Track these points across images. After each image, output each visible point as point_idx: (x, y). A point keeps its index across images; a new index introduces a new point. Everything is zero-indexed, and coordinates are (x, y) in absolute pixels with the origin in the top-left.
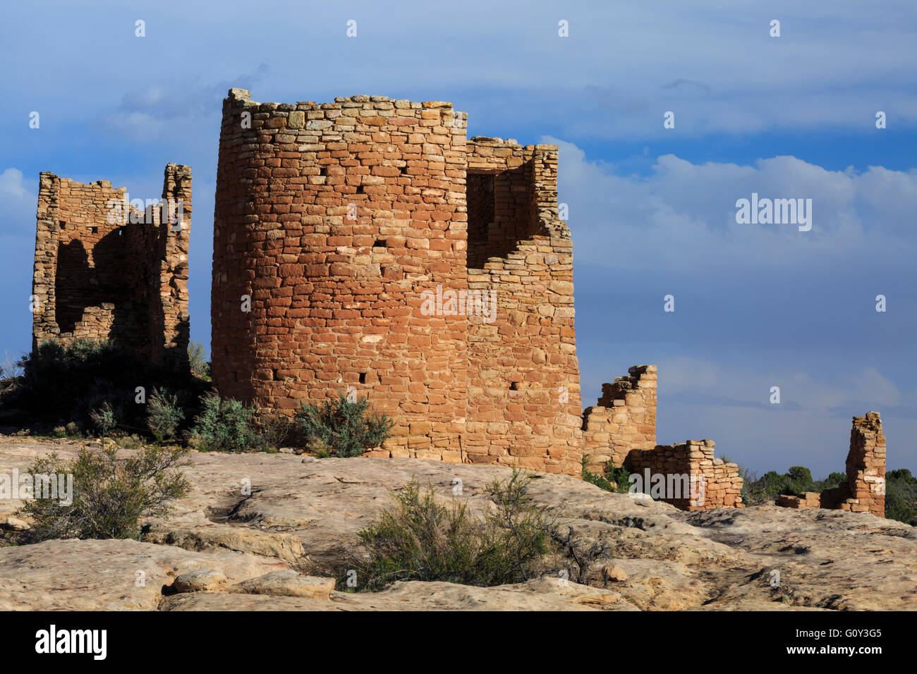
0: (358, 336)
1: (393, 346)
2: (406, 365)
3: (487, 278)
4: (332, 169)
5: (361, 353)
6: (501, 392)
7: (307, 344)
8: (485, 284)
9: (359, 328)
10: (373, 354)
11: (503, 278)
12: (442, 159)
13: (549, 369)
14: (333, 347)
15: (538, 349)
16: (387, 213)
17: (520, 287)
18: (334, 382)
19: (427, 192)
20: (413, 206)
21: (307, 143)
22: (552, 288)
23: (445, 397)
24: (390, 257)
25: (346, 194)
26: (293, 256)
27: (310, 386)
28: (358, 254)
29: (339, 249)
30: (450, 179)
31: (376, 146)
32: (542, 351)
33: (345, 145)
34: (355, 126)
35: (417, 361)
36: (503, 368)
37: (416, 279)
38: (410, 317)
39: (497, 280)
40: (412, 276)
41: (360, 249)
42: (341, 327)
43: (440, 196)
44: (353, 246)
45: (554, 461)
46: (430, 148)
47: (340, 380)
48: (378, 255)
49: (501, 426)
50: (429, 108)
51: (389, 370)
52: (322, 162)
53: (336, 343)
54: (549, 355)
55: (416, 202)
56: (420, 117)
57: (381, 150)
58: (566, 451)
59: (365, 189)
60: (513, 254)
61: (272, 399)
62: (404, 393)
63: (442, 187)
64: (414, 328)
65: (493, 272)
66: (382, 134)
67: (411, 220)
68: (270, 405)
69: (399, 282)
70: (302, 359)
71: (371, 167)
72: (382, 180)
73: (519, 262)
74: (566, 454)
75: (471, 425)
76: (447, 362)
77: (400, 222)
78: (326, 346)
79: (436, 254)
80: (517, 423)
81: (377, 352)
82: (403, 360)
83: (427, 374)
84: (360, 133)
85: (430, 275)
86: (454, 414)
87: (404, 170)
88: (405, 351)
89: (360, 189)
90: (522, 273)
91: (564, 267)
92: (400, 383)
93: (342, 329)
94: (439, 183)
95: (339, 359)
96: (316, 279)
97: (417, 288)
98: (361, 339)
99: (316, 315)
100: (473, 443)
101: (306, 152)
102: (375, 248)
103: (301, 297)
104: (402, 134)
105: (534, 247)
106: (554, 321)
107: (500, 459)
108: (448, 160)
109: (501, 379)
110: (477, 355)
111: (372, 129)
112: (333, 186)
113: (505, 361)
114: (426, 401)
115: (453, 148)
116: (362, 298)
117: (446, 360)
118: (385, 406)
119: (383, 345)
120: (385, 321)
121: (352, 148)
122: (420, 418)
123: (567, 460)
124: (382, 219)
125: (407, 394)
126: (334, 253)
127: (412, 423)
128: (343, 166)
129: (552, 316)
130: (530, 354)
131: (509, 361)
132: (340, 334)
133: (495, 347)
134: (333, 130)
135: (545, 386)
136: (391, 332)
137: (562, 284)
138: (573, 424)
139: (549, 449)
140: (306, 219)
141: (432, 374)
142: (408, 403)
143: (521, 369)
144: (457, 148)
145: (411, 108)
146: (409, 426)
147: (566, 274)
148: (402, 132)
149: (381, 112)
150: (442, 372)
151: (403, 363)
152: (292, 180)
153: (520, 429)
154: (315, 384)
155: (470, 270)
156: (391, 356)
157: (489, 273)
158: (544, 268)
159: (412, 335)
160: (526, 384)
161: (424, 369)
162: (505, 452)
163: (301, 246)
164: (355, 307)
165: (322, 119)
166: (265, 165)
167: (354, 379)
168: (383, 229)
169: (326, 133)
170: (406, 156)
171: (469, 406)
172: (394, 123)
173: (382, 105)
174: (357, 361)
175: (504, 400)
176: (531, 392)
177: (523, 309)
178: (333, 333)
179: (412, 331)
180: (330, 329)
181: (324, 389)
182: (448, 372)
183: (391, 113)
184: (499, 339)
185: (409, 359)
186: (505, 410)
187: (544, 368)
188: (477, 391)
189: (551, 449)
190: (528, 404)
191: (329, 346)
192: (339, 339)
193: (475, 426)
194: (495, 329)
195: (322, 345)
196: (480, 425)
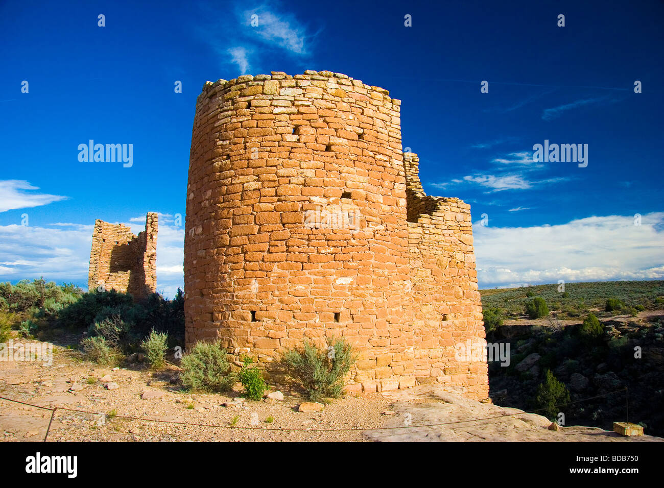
0: (332, 278)
1: (362, 287)
2: (373, 303)
3: (420, 230)
4: (305, 129)
5: (335, 294)
6: (433, 323)
7: (285, 287)
8: (420, 235)
9: (332, 270)
10: (345, 295)
11: (431, 230)
12: (386, 132)
13: (466, 302)
14: (310, 290)
15: (458, 287)
16: (351, 170)
17: (442, 238)
18: (312, 322)
19: (378, 157)
20: (369, 167)
21: (281, 107)
22: (461, 239)
23: (400, 330)
24: (354, 207)
25: (317, 151)
26: (270, 205)
27: (289, 327)
28: (329, 204)
29: (312, 198)
31: (339, 113)
32: (460, 288)
33: (314, 110)
34: (323, 95)
36: (437, 303)
37: (376, 228)
38: (373, 261)
39: (428, 232)
40: (372, 225)
41: (331, 200)
42: (317, 270)
43: (387, 161)
44: (324, 196)
45: (473, 375)
46: (379, 123)
47: (317, 320)
48: (345, 205)
49: (437, 351)
50: (376, 91)
51: (359, 309)
52: (295, 123)
53: (313, 285)
54: (465, 292)
55: (371, 164)
56: (371, 96)
57: (343, 117)
59: (333, 148)
60: (436, 212)
61: (251, 339)
62: (372, 329)
63: (387, 154)
64: (377, 270)
65: (424, 225)
66: (344, 104)
67: (369, 178)
68: (249, 345)
69: (364, 229)
70: (281, 301)
71: (336, 130)
72: (345, 141)
73: (440, 218)
74: (480, 369)
75: (418, 353)
76: (400, 300)
77: (362, 179)
78: (304, 288)
79: (387, 208)
80: (449, 348)
81: (349, 293)
82: (371, 300)
83: (388, 311)
84: (327, 101)
85: (384, 225)
86: (406, 344)
87: (360, 136)
88: (371, 291)
89: (328, 148)
90: (444, 227)
91: (468, 224)
92: (369, 320)
93: (318, 272)
94: (385, 151)
95: (316, 300)
96: (292, 226)
97: (377, 236)
98: (335, 281)
99: (293, 259)
100: (419, 368)
101: (281, 114)
102: (343, 199)
103: (279, 243)
104: (359, 106)
105: (448, 208)
106: (465, 265)
107: (439, 379)
108: (390, 134)
109: (437, 313)
110: (419, 293)
111: (336, 99)
112: (305, 143)
113: (438, 298)
114: (389, 334)
115: (392, 125)
116: (334, 243)
118: (357, 342)
119: (354, 286)
120: (354, 264)
121: (321, 112)
122: (385, 351)
123: (481, 373)
124: (347, 174)
125: (374, 330)
126: (307, 202)
127: (378, 356)
128: (313, 127)
129: (464, 261)
130: (453, 292)
131: (440, 298)
132: (315, 277)
133: (430, 286)
134: (304, 97)
135: (465, 316)
136: (359, 274)
137: (467, 236)
139: (470, 366)
140: (282, 172)
141: (392, 311)
142: (375, 339)
144: (394, 126)
145: (364, 88)
146: (376, 359)
147: (468, 229)
148: (358, 105)
149: (342, 87)
150: (397, 308)
151: (371, 302)
152: (268, 138)
153: (450, 352)
154: (294, 324)
155: (409, 223)
156: (360, 296)
157: (422, 227)
158: (456, 224)
159: (376, 277)
160: (453, 315)
161: (386, 307)
162: (442, 372)
163: (277, 195)
164: (329, 251)
165: (293, 87)
166: (242, 126)
167: (329, 318)
168: (349, 183)
169: (298, 98)
170: (362, 125)
171: (416, 337)
172: (352, 96)
173: (343, 81)
174: (332, 301)
175: (439, 330)
176: (456, 322)
177: (446, 256)
178: (309, 276)
179: (375, 274)
180: (306, 272)
181: (302, 329)
182: (400, 309)
183: (351, 89)
184: (432, 280)
185: (375, 298)
186: (440, 338)
187: (463, 302)
188: (420, 323)
189: (471, 367)
190: (455, 332)
191: (306, 288)
192: (315, 282)
193: (420, 353)
194: (429, 271)
195: (300, 287)
196: (424, 352)
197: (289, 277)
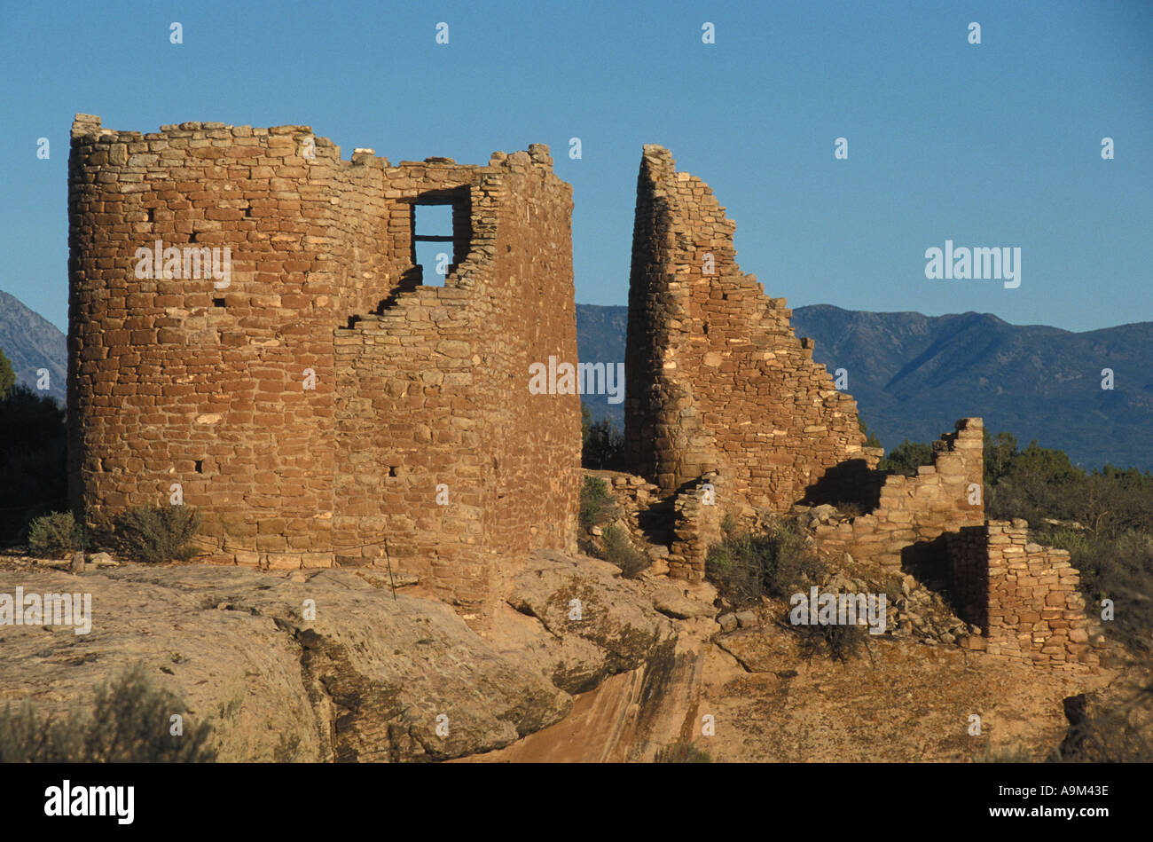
0: (192, 415)
1: (235, 427)
2: (251, 449)
3: (358, 340)
4: (159, 214)
5: (195, 437)
6: (375, 480)
7: (134, 428)
8: (357, 348)
9: (193, 405)
10: (209, 437)
11: (378, 339)
12: (296, 196)
13: (436, 449)
14: (163, 430)
15: (422, 426)
17: (400, 350)
18: (165, 472)
19: (278, 238)
20: (259, 256)
21: (131, 183)
22: (440, 350)
23: (303, 487)
24: (229, 318)
25: (176, 243)
26: (119, 320)
27: (140, 478)
28: (191, 315)
29: (168, 310)
30: (309, 220)
31: (210, 184)
32: (427, 428)
33: (173, 184)
34: (185, 160)
35: (264, 444)
36: (379, 450)
37: (263, 344)
38: (256, 391)
39: (371, 342)
40: (257, 341)
41: (193, 310)
42: (173, 405)
43: (295, 242)
44: (185, 306)
45: (442, 561)
46: (280, 183)
47: (172, 471)
48: (214, 317)
49: (376, 521)
50: (278, 134)
51: (229, 457)
52: (149, 205)
53: (167, 425)
54: (436, 432)
55: (264, 250)
56: (266, 146)
57: (216, 188)
58: (458, 550)
59: (198, 237)
60: (392, 310)
61: (101, 494)
62: (249, 484)
63: (297, 230)
64: (262, 404)
65: (365, 332)
66: (217, 169)
67: (257, 272)
68: (99, 502)
69: (241, 348)
70: (130, 446)
71: (205, 210)
72: (217, 225)
73: (398, 319)
74: (459, 553)
75: (338, 521)
76: (306, 445)
77: (243, 276)
78: (156, 429)
79: (289, 313)
80: (396, 517)
81: (215, 435)
82: (245, 443)
83: (279, 460)
84: (190, 168)
85: (282, 339)
86: (317, 509)
87: (248, 212)
88: (252, 433)
89: (193, 238)
90: (402, 332)
91: (456, 324)
92: (244, 471)
93: (174, 408)
94: (292, 226)
95: (170, 444)
96: (143, 347)
97: (265, 355)
98: (196, 419)
99: (145, 391)
100: (340, 542)
101: (131, 193)
102: (212, 309)
103: (129, 370)
104: (243, 168)
105: (416, 301)
106: (443, 390)
107: (376, 562)
108: (305, 197)
109: (375, 464)
110: (345, 434)
111: (203, 164)
112: (160, 234)
113: (380, 441)
114: (279, 492)
115: (311, 182)
116: (196, 369)
117: (305, 441)
118: (226, 500)
119: (223, 426)
120: (225, 396)
121: (182, 186)
122: (271, 513)
123: (460, 560)
125: (253, 484)
126: (163, 316)
127: (260, 520)
128: (171, 210)
129: (440, 384)
130: (412, 432)
131: (385, 441)
132: (171, 414)
133: (367, 424)
134: (159, 166)
135: (432, 470)
136: (232, 411)
137: (452, 344)
138: (468, 516)
139: (436, 547)
140: (132, 275)
141: (286, 459)
142: (254, 496)
143: (401, 450)
144: (315, 182)
145: (253, 136)
146: (257, 524)
147: (458, 332)
148: (242, 165)
149: (214, 142)
150: (299, 456)
151: (247, 448)
152: (116, 227)
153: (399, 523)
154: (145, 475)
155: (337, 331)
156: (232, 439)
157: (361, 334)
158: (429, 326)
159: (259, 413)
160: (407, 468)
161: (275, 453)
162: (382, 552)
163: (127, 308)
164: (187, 381)
165: (145, 153)
166: (90, 210)
167: (189, 468)
169: (152, 169)
170: (251, 195)
171: (336, 498)
172: (232, 154)
173: (216, 134)
174: (191, 446)
175: (378, 489)
176: (413, 479)
177: (402, 377)
178: (164, 413)
179: (259, 409)
180: (160, 408)
181: (153, 481)
182: (307, 457)
183: (228, 143)
184: (373, 415)
185: (255, 442)
186: (382, 501)
187: (430, 448)
188: (345, 478)
189: (439, 548)
190: (409, 493)
191: (159, 428)
192: (171, 420)
193: (343, 521)
194: (368, 403)
195: (151, 427)
196: (349, 521)
197: (140, 414)
